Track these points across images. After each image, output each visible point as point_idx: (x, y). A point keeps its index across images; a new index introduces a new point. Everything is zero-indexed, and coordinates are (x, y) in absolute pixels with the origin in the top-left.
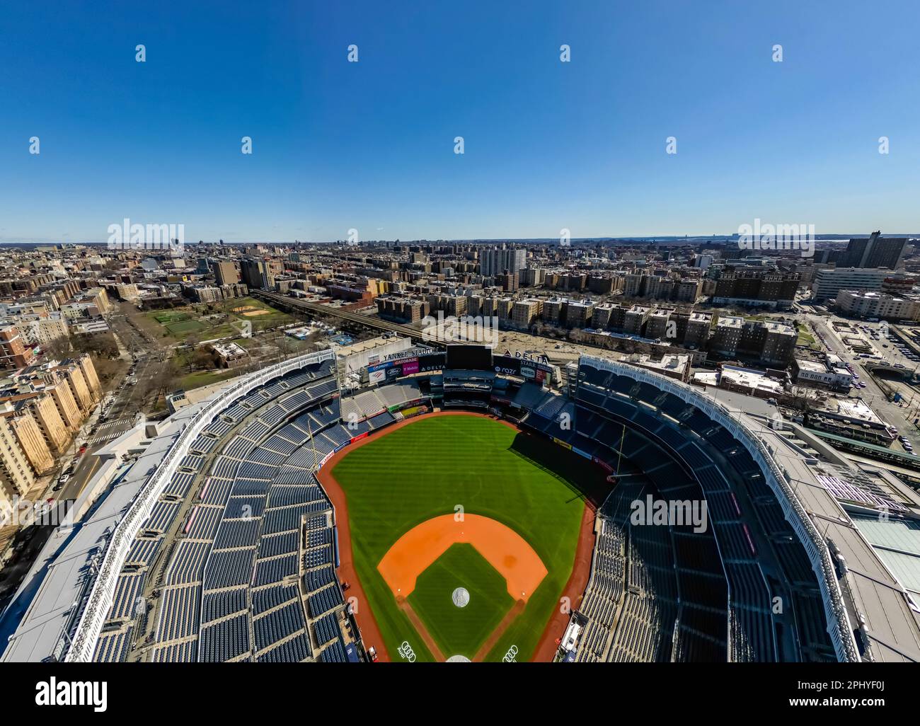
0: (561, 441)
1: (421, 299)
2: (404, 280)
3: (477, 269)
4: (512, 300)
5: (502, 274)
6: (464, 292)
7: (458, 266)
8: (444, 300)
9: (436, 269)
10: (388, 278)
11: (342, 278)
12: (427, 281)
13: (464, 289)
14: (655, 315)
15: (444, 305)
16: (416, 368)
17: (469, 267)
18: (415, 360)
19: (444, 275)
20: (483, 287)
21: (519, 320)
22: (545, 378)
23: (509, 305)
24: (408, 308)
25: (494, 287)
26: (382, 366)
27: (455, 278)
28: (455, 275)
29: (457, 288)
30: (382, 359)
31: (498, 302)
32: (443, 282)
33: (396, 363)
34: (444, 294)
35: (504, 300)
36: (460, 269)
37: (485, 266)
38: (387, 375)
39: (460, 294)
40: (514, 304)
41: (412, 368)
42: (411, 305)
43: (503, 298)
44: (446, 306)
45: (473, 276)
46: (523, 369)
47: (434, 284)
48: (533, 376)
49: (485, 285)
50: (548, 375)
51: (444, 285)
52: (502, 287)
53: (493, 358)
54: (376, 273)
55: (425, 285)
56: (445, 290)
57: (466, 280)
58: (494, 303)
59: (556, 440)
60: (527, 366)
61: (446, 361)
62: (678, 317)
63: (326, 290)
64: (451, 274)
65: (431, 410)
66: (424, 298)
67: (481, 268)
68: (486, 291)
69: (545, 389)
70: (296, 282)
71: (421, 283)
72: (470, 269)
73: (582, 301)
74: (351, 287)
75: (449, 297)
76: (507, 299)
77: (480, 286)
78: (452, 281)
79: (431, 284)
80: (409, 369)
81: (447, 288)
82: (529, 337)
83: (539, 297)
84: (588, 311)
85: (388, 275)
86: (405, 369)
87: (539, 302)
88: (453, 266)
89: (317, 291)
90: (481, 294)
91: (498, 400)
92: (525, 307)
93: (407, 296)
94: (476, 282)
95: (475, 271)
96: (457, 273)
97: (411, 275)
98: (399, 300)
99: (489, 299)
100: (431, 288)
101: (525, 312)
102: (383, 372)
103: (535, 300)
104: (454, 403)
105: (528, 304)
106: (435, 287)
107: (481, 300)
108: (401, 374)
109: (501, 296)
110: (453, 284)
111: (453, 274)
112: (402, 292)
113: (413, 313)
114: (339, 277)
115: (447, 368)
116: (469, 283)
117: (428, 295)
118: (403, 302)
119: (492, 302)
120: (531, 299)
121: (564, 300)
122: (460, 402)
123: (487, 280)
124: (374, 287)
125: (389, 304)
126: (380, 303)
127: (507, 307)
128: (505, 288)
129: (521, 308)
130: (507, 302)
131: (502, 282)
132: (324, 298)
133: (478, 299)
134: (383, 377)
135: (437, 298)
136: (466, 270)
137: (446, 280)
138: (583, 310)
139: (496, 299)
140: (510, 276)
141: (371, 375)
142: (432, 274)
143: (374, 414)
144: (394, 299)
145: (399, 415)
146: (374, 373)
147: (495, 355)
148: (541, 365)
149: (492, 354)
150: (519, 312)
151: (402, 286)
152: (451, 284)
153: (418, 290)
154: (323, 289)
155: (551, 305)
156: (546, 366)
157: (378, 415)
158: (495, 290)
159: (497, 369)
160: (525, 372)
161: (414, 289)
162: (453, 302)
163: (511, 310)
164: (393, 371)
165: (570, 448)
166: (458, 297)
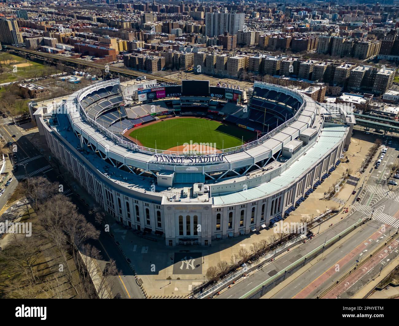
0: (242, 125)
1: (157, 55)
2: (139, 39)
3: (203, 30)
4: (227, 56)
5: (223, 35)
6: (192, 49)
7: (185, 27)
8: (176, 55)
9: (166, 29)
10: (125, 38)
11: (84, 36)
12: (159, 40)
13: (192, 47)
14: (319, 65)
15: (176, 60)
16: (164, 94)
17: (196, 27)
18: (163, 89)
19: (173, 35)
20: (208, 46)
21: (232, 71)
22: (238, 98)
23: (225, 59)
24: (149, 62)
25: (216, 46)
26: (145, 91)
27: (184, 38)
28: (183, 36)
29: (186, 46)
30: (145, 88)
31: (217, 57)
32: (174, 42)
33: (153, 90)
34: (175, 51)
35: (222, 56)
36: (187, 30)
37: (209, 26)
38: (148, 98)
39: (188, 51)
40: (228, 59)
41: (162, 94)
42: (151, 59)
43: (221, 54)
44: (178, 61)
45: (199, 36)
46: (227, 94)
47: (167, 43)
48: (232, 98)
49: (209, 44)
50: (240, 96)
51: (175, 44)
52: (222, 46)
53: (209, 88)
54: (113, 33)
55: (159, 43)
56: (177, 48)
57: (193, 41)
58: (214, 58)
59: (239, 125)
60: (228, 92)
61: (182, 91)
62: (332, 66)
63: (73, 47)
64: (180, 35)
65: (174, 116)
66: (160, 54)
67: (206, 29)
68: (209, 49)
69: (238, 105)
70: (43, 39)
71: (154, 42)
72: (196, 29)
73: (276, 57)
74: (94, 44)
75: (181, 53)
76: (224, 55)
77: (205, 45)
78: (181, 40)
79: (164, 43)
80: (160, 94)
81: (178, 47)
82: (238, 82)
83: (248, 54)
84: (277, 63)
85: (125, 34)
86: (158, 94)
87: (246, 57)
88: (181, 26)
89: (64, 48)
90: (205, 52)
91: (212, 111)
92: (236, 61)
93: (146, 53)
94: (201, 42)
95: (201, 31)
96: (185, 34)
97: (145, 35)
98: (140, 56)
99: (210, 55)
100: (165, 46)
101: (236, 64)
102: (145, 95)
103: (244, 56)
104: (187, 113)
105: (238, 58)
106: (168, 46)
107: (205, 56)
108: (156, 98)
109: (219, 53)
110: (182, 43)
111: (181, 35)
112: (141, 50)
113: (153, 66)
114: (80, 36)
115: (183, 95)
116: (195, 43)
117: (162, 52)
118: (145, 57)
119: (213, 57)
120: (241, 55)
121: (264, 56)
122: (190, 113)
123: (211, 41)
124: (116, 45)
125: (133, 59)
126: (125, 59)
127: (223, 61)
128: (225, 47)
129: (233, 62)
130: (223, 57)
131: (223, 42)
132: (76, 54)
133: (202, 55)
134: (145, 98)
135: (170, 55)
136: (193, 31)
137: (176, 40)
138: (275, 62)
139: (215, 55)
140: (229, 37)
141: (139, 96)
142: (163, 34)
143: (144, 116)
144: (136, 55)
145: (157, 118)
146: (141, 95)
147: (211, 86)
148: (236, 90)
149: (209, 86)
150: (232, 65)
151: (140, 44)
152: (181, 43)
153: (153, 48)
154: (70, 47)
155: (254, 59)
156: (238, 91)
157: (145, 116)
158: (216, 48)
159: (212, 95)
160: (228, 96)
161: (151, 47)
162: (183, 57)
163: (226, 63)
164: (151, 95)
165: (245, 128)
166: (187, 54)
